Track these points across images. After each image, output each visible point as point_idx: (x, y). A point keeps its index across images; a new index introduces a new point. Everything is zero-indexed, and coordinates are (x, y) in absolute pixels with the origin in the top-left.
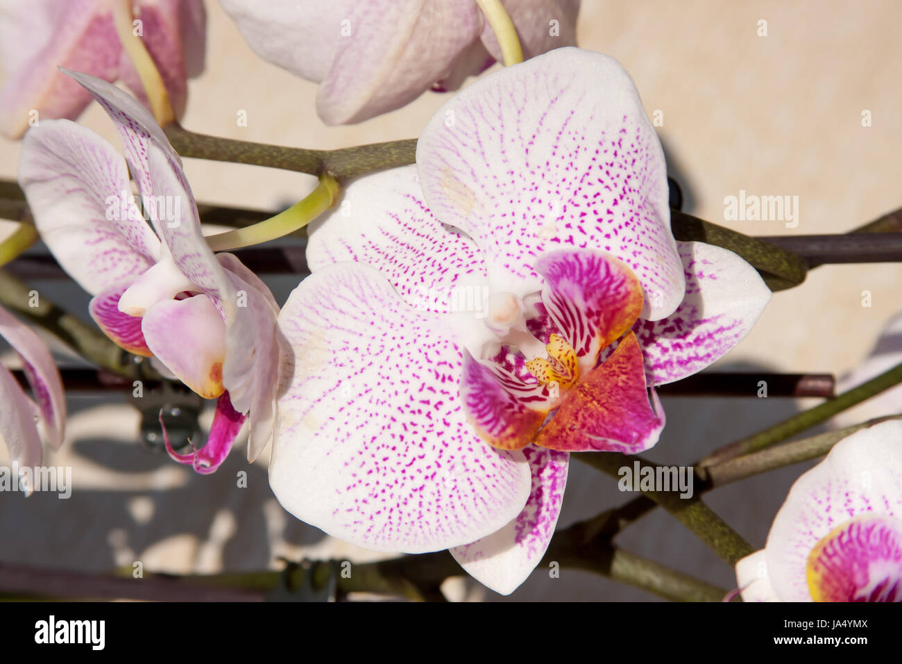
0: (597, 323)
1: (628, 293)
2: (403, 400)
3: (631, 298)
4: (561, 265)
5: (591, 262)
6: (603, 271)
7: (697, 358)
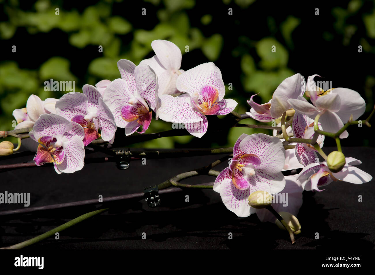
0: (211, 100)
1: (216, 92)
2: (180, 109)
3: (217, 93)
4: (204, 89)
5: (210, 87)
6: (212, 89)
7: (226, 113)
